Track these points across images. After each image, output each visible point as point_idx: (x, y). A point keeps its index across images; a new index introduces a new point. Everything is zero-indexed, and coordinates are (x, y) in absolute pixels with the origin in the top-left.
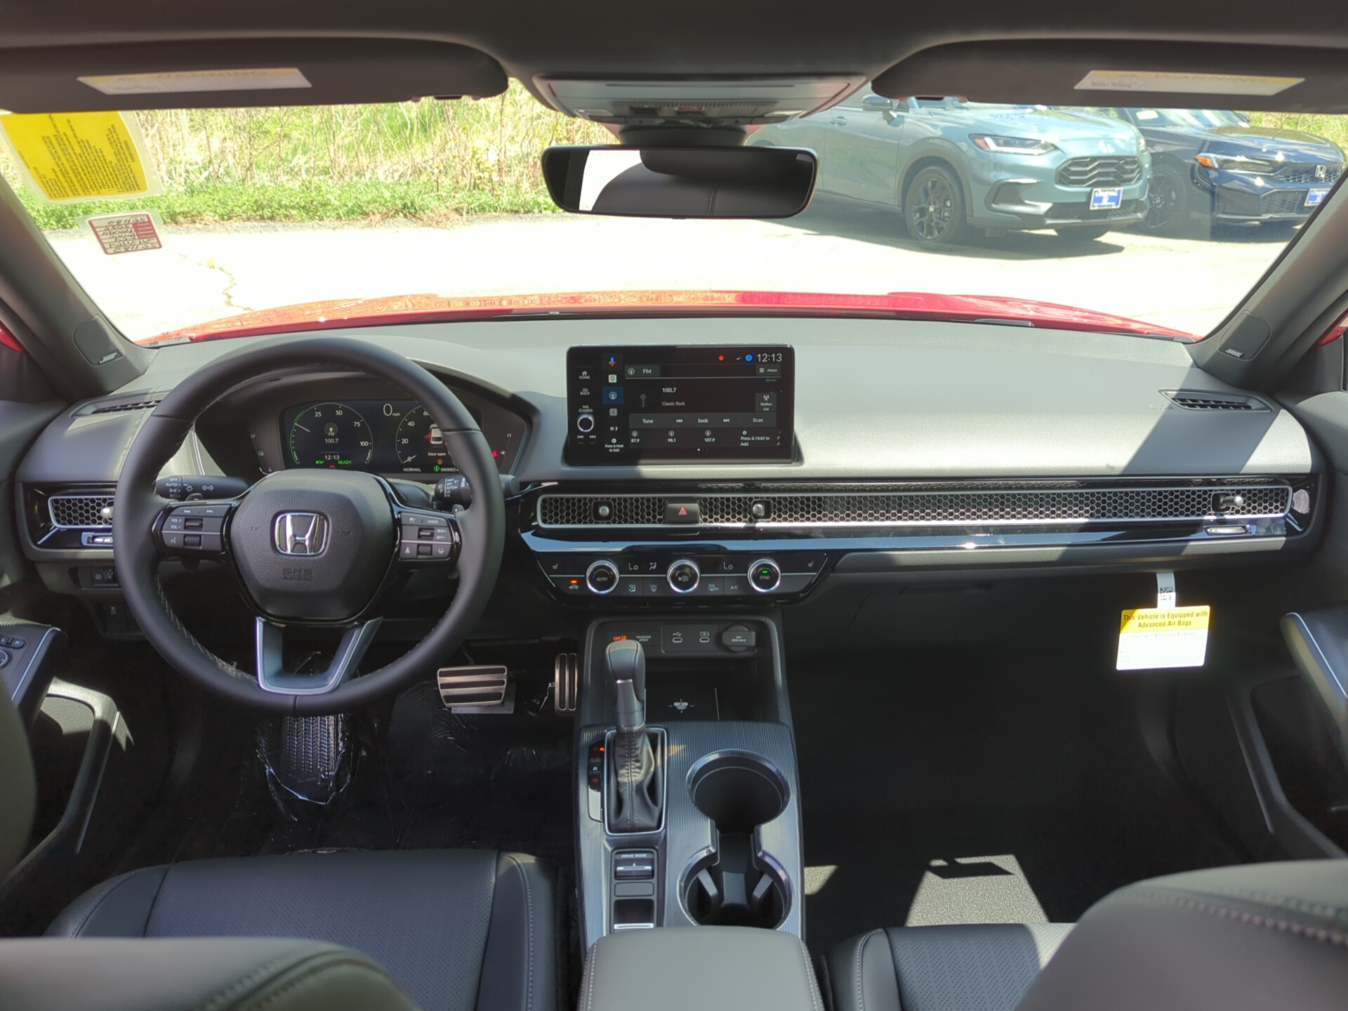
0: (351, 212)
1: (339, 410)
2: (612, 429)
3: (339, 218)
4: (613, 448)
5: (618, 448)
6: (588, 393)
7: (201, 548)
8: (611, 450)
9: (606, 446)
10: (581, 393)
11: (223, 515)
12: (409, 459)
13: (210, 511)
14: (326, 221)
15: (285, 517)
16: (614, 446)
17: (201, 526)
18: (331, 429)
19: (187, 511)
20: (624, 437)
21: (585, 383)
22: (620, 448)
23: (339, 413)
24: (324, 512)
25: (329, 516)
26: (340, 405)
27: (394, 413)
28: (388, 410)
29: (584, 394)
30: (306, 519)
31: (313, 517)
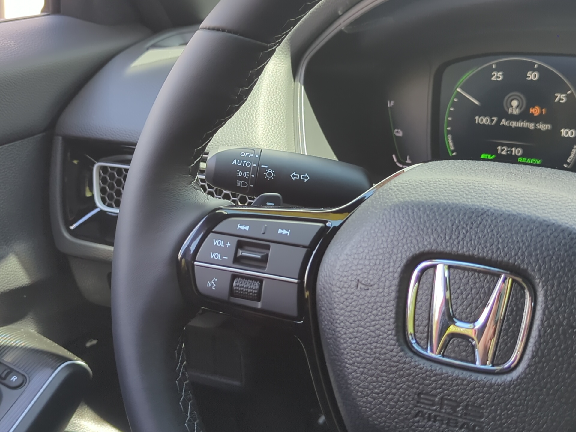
1: (534, 70)
7: (259, 305)
11: (307, 243)
13: (285, 232)
15: (434, 267)
17: (265, 259)
18: (514, 103)
19: (243, 227)
23: (533, 76)
24: (526, 271)
25: (538, 281)
26: (537, 63)
30: (482, 279)
31: (499, 276)
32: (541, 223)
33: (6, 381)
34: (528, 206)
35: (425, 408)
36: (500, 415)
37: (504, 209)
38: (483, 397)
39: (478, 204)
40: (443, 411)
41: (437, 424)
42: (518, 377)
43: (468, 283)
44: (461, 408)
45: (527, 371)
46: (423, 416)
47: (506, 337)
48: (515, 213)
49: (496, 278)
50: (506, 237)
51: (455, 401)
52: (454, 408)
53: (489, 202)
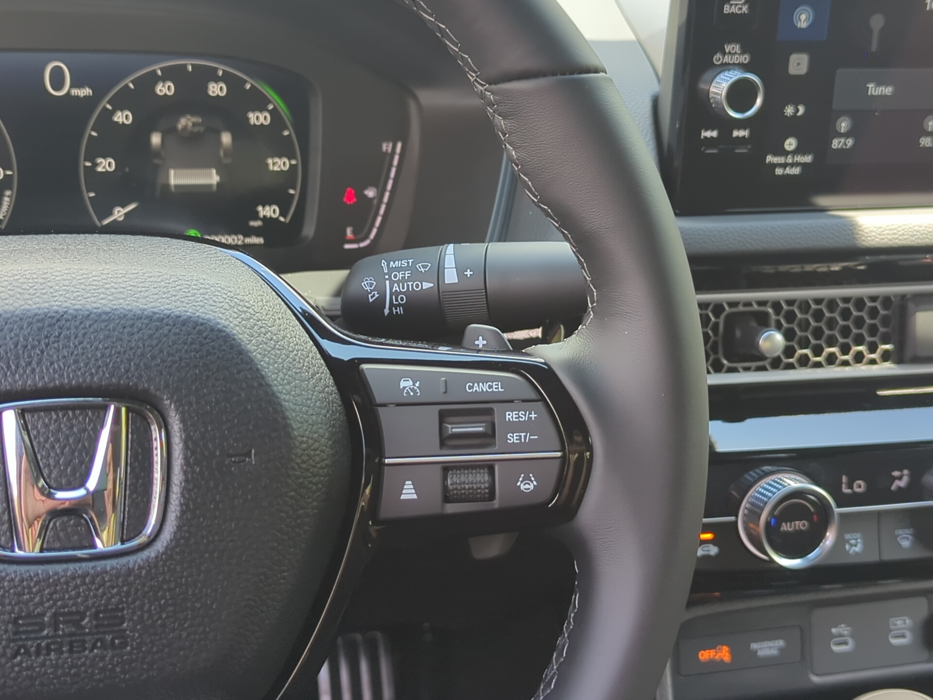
2: (789, 110)
4: (784, 166)
5: (797, 164)
6: (744, 10)
8: (779, 171)
9: (770, 159)
10: (726, 9)
16: (789, 159)
20: (815, 133)
22: (804, 165)
24: (146, 391)
25: (167, 402)
27: (72, 86)
28: (57, 80)
29: (734, 10)
30: (80, 419)
31: (106, 408)
32: (150, 318)
34: (122, 296)
35: (27, 639)
36: (149, 610)
37: (88, 307)
38: (119, 593)
39: (46, 305)
40: (61, 633)
41: (53, 656)
42: (167, 548)
43: (59, 429)
44: (87, 620)
45: (178, 536)
46: (27, 653)
47: (135, 496)
48: (108, 310)
49: (102, 413)
50: (106, 348)
51: (77, 612)
52: (77, 624)
53: (62, 299)
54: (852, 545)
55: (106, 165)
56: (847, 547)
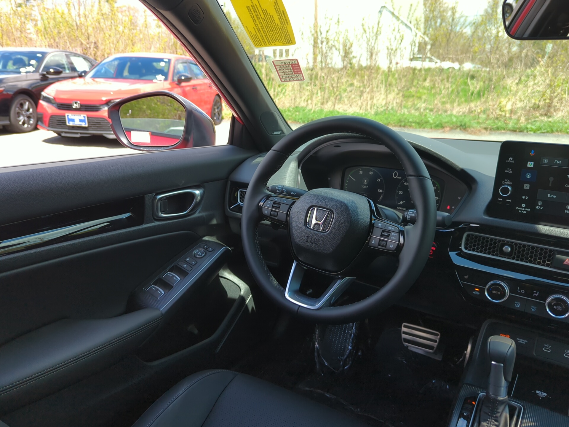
0: (437, 126)
1: (371, 171)
2: (524, 197)
3: (431, 128)
4: (522, 210)
5: (525, 211)
6: (511, 172)
7: (277, 218)
8: (520, 211)
9: (517, 208)
10: (506, 171)
11: (290, 204)
12: (401, 203)
13: (285, 201)
14: (426, 129)
16: (523, 209)
18: (365, 181)
19: (275, 199)
20: (531, 204)
21: (510, 165)
22: (527, 211)
23: (371, 173)
26: (372, 169)
27: (398, 176)
28: (395, 175)
29: (508, 172)
33: (208, 250)
54: (516, 305)
55: (401, 193)
56: (515, 305)
